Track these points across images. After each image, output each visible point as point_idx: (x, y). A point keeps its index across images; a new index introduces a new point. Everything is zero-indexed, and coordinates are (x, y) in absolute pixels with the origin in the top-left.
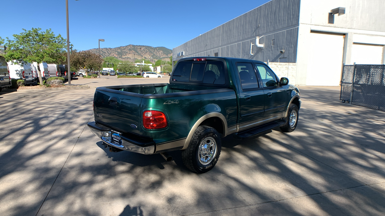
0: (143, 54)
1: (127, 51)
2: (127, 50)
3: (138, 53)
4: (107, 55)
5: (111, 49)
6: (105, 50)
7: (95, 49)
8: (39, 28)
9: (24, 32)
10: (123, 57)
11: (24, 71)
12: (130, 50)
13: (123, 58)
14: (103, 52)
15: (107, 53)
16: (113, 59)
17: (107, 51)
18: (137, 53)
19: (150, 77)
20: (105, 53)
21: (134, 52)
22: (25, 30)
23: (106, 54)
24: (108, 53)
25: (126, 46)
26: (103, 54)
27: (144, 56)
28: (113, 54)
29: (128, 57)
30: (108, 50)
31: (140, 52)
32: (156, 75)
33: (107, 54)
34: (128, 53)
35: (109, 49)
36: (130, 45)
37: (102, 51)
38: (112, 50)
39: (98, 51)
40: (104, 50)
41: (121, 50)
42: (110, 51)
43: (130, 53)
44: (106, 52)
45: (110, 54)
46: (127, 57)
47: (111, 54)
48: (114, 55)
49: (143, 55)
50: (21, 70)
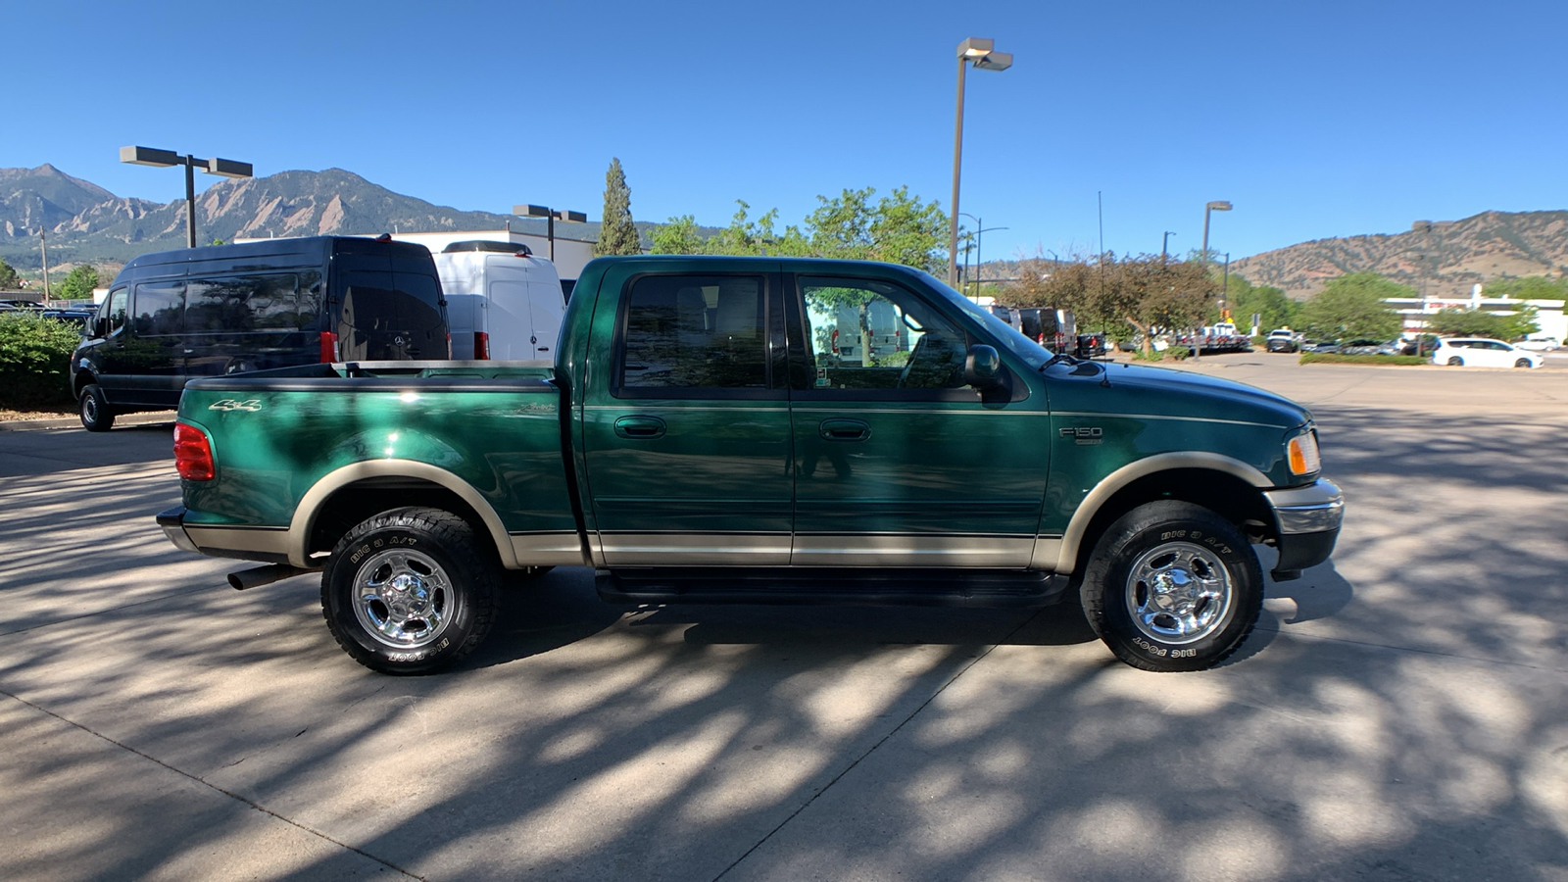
0: (1556, 253)
1: (1468, 242)
2: (1466, 238)
3: (1524, 248)
4: (1364, 266)
5: (1384, 238)
6: (1356, 246)
7: (1314, 242)
8: (868, 188)
9: (821, 204)
10: (1442, 272)
11: (837, 331)
12: (1482, 237)
13: (1442, 278)
14: (1346, 253)
15: (1366, 260)
16: (1373, 282)
17: (1367, 251)
18: (1522, 249)
19: (1467, 364)
20: (1357, 256)
21: (1502, 246)
22: (826, 201)
23: (1360, 264)
24: (1370, 258)
25: (1463, 220)
26: (1345, 261)
27: (1557, 263)
28: (1394, 260)
29: (1469, 271)
30: (1371, 242)
31: (1536, 245)
32: (1505, 352)
33: (1362, 263)
34: (1471, 253)
35: (1375, 239)
36: (1484, 215)
37: (1342, 249)
38: (1388, 243)
39: (1324, 251)
40: (1352, 247)
41: (1434, 240)
42: (1381, 247)
43: (1483, 253)
44: (1363, 255)
45: (1381, 259)
46: (1460, 270)
47: (1384, 260)
48: (1395, 265)
49: (1555, 257)
50: (832, 326)
